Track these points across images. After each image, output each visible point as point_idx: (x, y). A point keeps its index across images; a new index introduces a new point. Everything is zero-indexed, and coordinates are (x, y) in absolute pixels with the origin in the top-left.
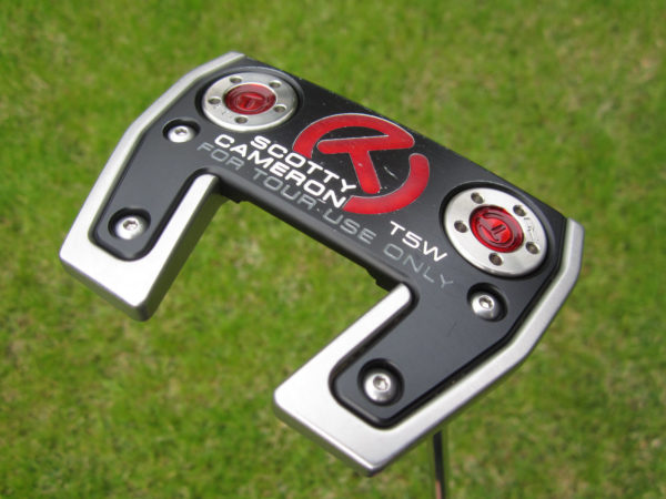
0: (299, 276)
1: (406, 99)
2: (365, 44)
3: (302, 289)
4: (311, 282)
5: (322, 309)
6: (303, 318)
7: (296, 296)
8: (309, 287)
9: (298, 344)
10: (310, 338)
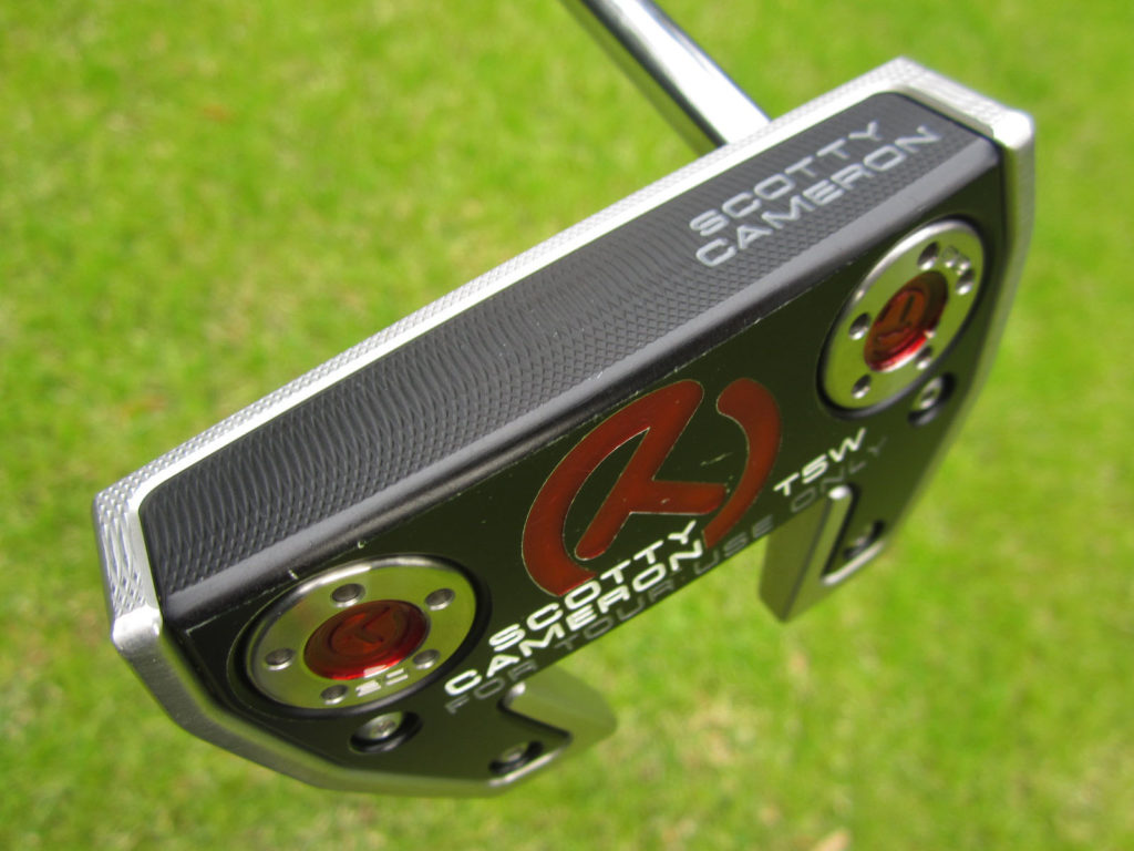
0: (31, 674)
1: (215, 330)
2: (128, 237)
3: (38, 699)
4: (60, 682)
5: (89, 730)
6: (49, 758)
7: (28, 716)
8: (56, 692)
9: (40, 815)
10: (68, 795)
